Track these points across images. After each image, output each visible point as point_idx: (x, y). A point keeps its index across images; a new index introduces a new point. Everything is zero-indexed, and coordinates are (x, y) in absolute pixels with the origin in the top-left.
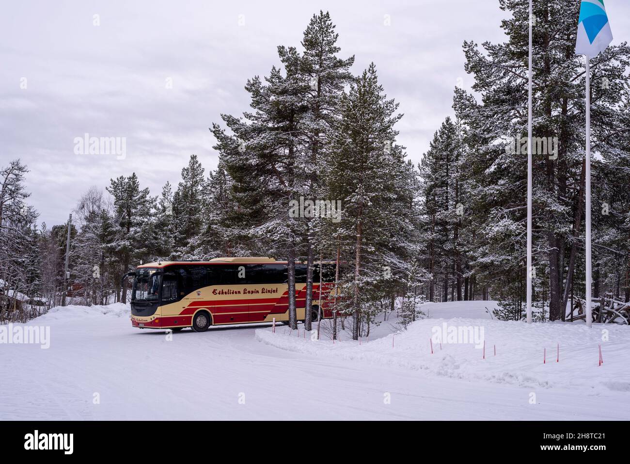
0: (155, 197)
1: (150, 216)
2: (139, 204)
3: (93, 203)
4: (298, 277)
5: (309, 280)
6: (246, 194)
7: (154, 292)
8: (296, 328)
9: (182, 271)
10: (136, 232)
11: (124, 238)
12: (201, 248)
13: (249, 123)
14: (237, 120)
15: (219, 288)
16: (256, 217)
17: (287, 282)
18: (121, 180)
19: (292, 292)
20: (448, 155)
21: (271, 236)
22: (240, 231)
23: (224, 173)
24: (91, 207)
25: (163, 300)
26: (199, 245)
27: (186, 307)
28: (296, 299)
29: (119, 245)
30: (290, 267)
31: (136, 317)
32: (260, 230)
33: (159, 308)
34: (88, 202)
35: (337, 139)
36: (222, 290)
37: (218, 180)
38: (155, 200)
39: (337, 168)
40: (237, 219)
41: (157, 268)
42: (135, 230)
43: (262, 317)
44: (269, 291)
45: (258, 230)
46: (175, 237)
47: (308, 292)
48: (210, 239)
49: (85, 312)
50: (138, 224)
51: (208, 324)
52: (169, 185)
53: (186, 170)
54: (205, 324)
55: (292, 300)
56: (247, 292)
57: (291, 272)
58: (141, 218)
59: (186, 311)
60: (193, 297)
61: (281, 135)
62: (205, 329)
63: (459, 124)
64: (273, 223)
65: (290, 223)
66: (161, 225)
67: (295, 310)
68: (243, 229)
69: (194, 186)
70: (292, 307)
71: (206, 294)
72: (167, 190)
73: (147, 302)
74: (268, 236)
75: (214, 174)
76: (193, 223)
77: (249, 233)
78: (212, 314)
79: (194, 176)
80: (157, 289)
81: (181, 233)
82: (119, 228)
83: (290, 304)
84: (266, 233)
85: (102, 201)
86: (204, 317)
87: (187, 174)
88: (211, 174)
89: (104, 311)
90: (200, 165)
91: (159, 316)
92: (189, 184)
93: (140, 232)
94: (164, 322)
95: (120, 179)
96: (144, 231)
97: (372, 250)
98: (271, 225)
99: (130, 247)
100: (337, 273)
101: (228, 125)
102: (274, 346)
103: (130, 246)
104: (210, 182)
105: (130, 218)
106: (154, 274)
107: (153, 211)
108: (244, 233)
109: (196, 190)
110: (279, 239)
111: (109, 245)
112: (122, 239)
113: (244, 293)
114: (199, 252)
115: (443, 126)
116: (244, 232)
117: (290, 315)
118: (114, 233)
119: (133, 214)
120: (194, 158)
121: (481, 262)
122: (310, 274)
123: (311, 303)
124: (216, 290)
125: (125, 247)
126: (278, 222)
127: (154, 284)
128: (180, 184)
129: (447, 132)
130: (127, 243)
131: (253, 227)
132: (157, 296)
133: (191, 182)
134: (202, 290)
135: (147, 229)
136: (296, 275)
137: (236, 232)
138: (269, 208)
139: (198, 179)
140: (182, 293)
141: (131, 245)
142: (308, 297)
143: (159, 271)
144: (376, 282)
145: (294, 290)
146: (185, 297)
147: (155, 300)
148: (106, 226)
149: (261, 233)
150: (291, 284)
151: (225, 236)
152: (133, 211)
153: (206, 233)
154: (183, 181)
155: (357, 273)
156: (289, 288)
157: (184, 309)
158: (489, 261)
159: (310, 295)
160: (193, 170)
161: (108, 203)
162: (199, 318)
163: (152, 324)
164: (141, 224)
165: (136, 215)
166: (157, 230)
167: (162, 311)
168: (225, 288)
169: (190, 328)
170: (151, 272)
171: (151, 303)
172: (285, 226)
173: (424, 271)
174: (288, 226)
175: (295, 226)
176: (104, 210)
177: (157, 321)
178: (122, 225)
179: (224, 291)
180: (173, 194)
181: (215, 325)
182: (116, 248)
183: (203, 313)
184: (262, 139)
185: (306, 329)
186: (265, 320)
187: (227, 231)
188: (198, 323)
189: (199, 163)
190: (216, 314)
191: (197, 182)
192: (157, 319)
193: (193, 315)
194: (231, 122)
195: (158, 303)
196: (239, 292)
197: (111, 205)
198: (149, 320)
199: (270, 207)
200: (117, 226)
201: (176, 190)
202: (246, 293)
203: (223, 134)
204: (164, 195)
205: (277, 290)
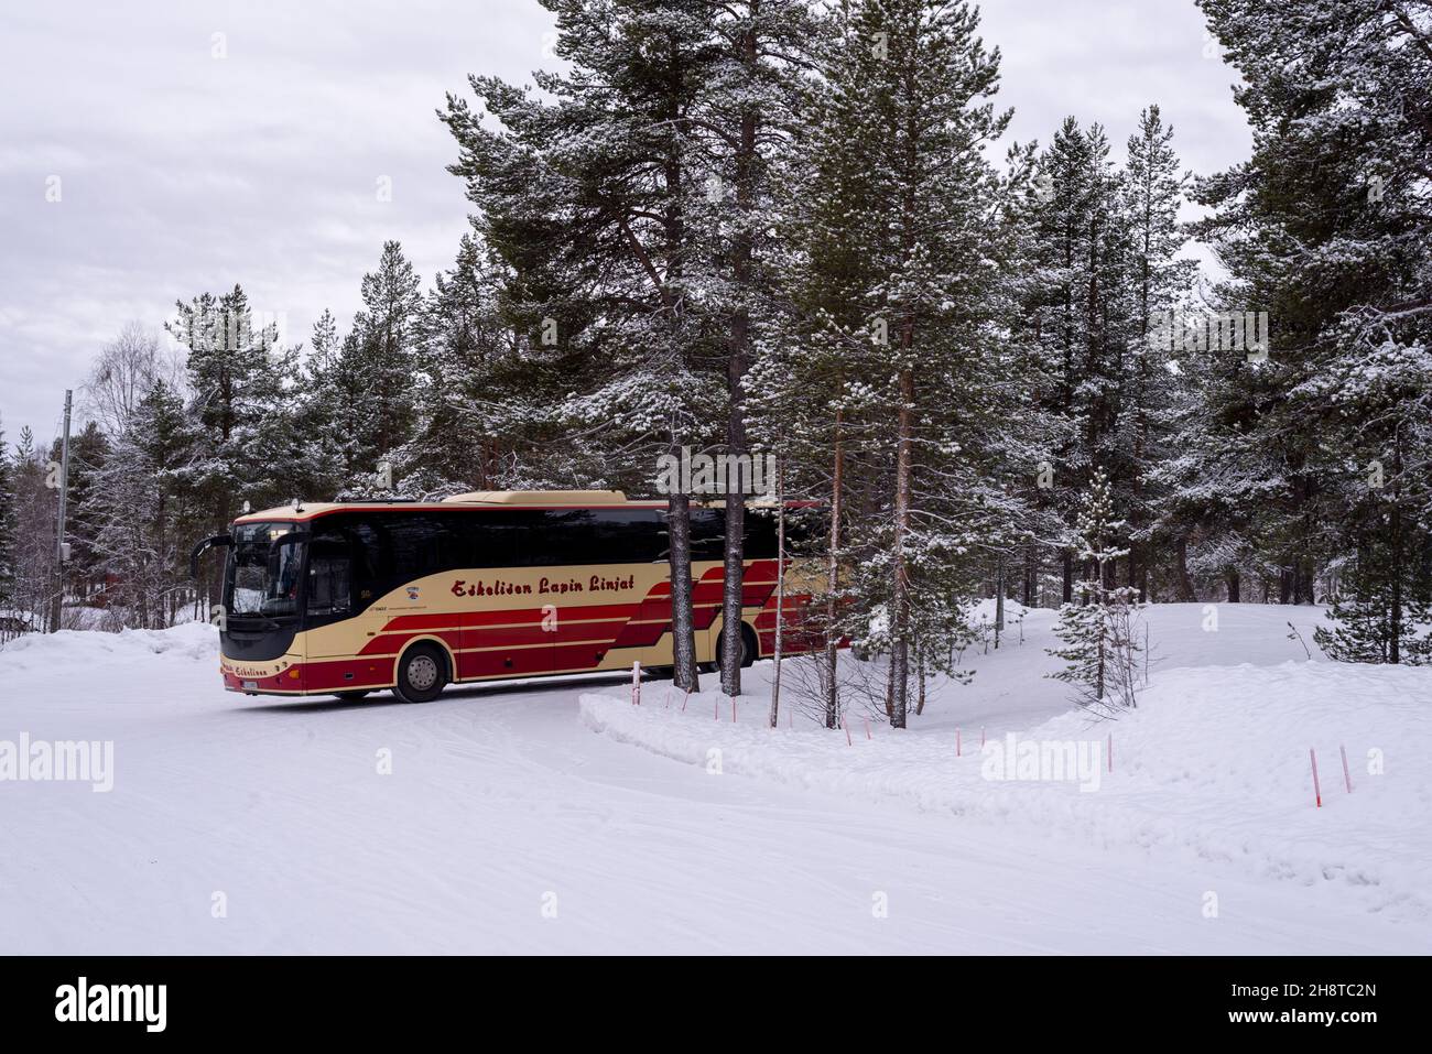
0: (293, 348)
1: (283, 395)
2: (252, 366)
3: (134, 366)
4: (695, 542)
5: (733, 551)
6: (546, 305)
7: (287, 590)
8: (696, 688)
9: (364, 530)
10: (245, 439)
11: (215, 455)
12: (417, 475)
13: (550, 101)
14: (515, 91)
15: (471, 576)
16: (575, 371)
17: (667, 556)
18: (204, 304)
19: (681, 586)
20: (1071, 219)
21: (625, 420)
22: (531, 412)
23: (473, 277)
24: (128, 376)
25: (311, 613)
26: (410, 468)
27: (379, 633)
28: (695, 606)
29: (202, 473)
30: (676, 513)
31: (235, 664)
32: (591, 406)
33: (299, 637)
34: (120, 363)
35: (839, 106)
36: (481, 583)
37: (456, 296)
38: (293, 357)
39: (840, 196)
40: (520, 379)
41: (293, 523)
42: (243, 433)
43: (593, 657)
44: (610, 585)
45: (584, 405)
46: (349, 452)
47: (731, 585)
48: (438, 450)
49: (104, 648)
50: (250, 418)
51: (442, 679)
52: (330, 320)
53: (372, 279)
54: (433, 678)
55: (682, 609)
56: (549, 587)
57: (678, 529)
58: (259, 400)
59: (377, 645)
60: (397, 602)
61: (647, 129)
62: (433, 694)
63: (1099, 138)
64: (628, 383)
65: (679, 382)
66: (311, 420)
67: (691, 637)
68: (538, 406)
69: (395, 320)
70: (683, 629)
71: (433, 594)
72: (324, 332)
73: (264, 620)
74: (618, 421)
75: (447, 279)
76: (393, 417)
77: (559, 416)
78: (452, 652)
79: (393, 296)
80: (294, 582)
81: (363, 442)
82: (200, 427)
83: (676, 621)
84: (611, 412)
85: (157, 361)
86: (429, 661)
87: (377, 290)
88: (439, 280)
89: (157, 644)
90: (408, 267)
91: (298, 661)
92: (381, 318)
93: (254, 438)
94: (312, 675)
95: (202, 300)
96: (266, 435)
97: (954, 450)
98: (625, 391)
99: (229, 476)
100: (835, 526)
101: (489, 107)
102: (647, 747)
103: (229, 473)
104: (436, 301)
105: (229, 403)
106: (283, 540)
107: (288, 383)
108: (543, 415)
109: (399, 332)
110: (649, 429)
111: (175, 472)
112: (208, 457)
113: (542, 591)
114: (410, 485)
115: (1057, 141)
116: (542, 413)
117: (676, 652)
118: (186, 441)
119: (237, 393)
120: (392, 248)
121: (1185, 499)
122: (736, 533)
123: (739, 614)
124: (463, 583)
125: (216, 478)
126: (645, 379)
127: (282, 568)
128: (359, 318)
129: (1065, 156)
130: (223, 467)
131: (570, 395)
132: (292, 603)
133: (387, 312)
134: (425, 584)
135: (273, 430)
136: (692, 536)
137: (520, 412)
138: (616, 340)
139: (403, 302)
140: (366, 594)
141: (233, 470)
142: (731, 600)
143: (298, 530)
144: (964, 550)
145: (688, 580)
146: (377, 604)
147: (290, 613)
148: (166, 422)
149: (595, 413)
150: (680, 562)
151: (487, 426)
152: (238, 383)
153: (429, 437)
154: (366, 309)
155: (902, 524)
156: (673, 575)
157: (372, 638)
158: (1208, 495)
159: (736, 593)
160: (391, 278)
161: (172, 365)
162: (415, 663)
163: (280, 683)
164: (259, 418)
165: (244, 395)
166: (299, 434)
167: (310, 646)
168: (488, 576)
169: (389, 692)
170: (273, 533)
171: (277, 622)
172: (665, 392)
173: (1058, 520)
174: (674, 390)
175: (696, 390)
176: (159, 381)
177: (294, 674)
178: (209, 420)
179: (485, 586)
180: (341, 343)
181: (460, 683)
182: (193, 478)
183: (426, 648)
184: (594, 138)
185: (724, 691)
186: (602, 665)
187: (491, 412)
188: (411, 679)
189: (406, 262)
190: (463, 651)
191: (401, 312)
192: (294, 667)
193: (398, 656)
194: (501, 98)
195: (295, 622)
196: (528, 589)
197: (180, 371)
198: (272, 673)
199: (620, 338)
200: (195, 423)
201: (349, 331)
202: (547, 590)
203: (478, 128)
204: (318, 344)
205: (631, 582)
